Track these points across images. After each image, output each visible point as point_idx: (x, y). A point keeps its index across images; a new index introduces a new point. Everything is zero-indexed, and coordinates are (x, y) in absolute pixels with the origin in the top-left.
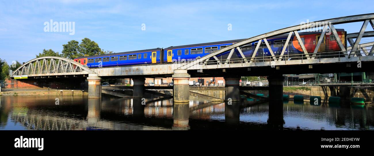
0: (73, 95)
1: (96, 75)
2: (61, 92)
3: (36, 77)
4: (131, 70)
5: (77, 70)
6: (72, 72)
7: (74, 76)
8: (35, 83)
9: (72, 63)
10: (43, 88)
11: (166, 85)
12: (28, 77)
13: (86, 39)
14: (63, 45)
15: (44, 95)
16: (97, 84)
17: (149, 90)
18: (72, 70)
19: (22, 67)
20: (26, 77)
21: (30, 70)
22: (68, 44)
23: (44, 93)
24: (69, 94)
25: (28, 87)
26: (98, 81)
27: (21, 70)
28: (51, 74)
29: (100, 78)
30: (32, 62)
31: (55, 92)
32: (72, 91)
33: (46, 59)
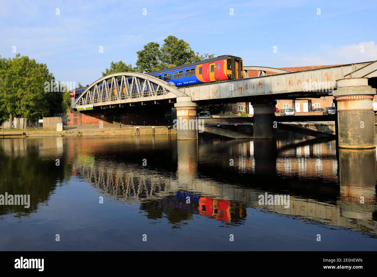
0: (154, 135)
1: (188, 99)
2: (137, 129)
3: (103, 106)
4: (248, 86)
5: (158, 92)
6: (151, 95)
7: (155, 103)
8: (102, 116)
9: (151, 80)
10: (112, 123)
11: (320, 114)
12: (94, 107)
13: (171, 38)
14: (138, 53)
15: (114, 134)
16: (190, 115)
17: (284, 123)
18: (152, 93)
19: (86, 93)
20: (90, 107)
21: (96, 97)
22: (144, 49)
23: (114, 132)
24: (149, 133)
25: (94, 122)
26: (191, 109)
27: (84, 96)
28: (123, 102)
29: (194, 105)
30: (98, 84)
31: (129, 129)
32: (153, 127)
33: (116, 77)
